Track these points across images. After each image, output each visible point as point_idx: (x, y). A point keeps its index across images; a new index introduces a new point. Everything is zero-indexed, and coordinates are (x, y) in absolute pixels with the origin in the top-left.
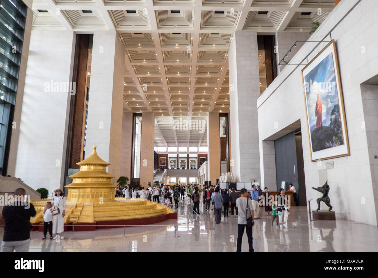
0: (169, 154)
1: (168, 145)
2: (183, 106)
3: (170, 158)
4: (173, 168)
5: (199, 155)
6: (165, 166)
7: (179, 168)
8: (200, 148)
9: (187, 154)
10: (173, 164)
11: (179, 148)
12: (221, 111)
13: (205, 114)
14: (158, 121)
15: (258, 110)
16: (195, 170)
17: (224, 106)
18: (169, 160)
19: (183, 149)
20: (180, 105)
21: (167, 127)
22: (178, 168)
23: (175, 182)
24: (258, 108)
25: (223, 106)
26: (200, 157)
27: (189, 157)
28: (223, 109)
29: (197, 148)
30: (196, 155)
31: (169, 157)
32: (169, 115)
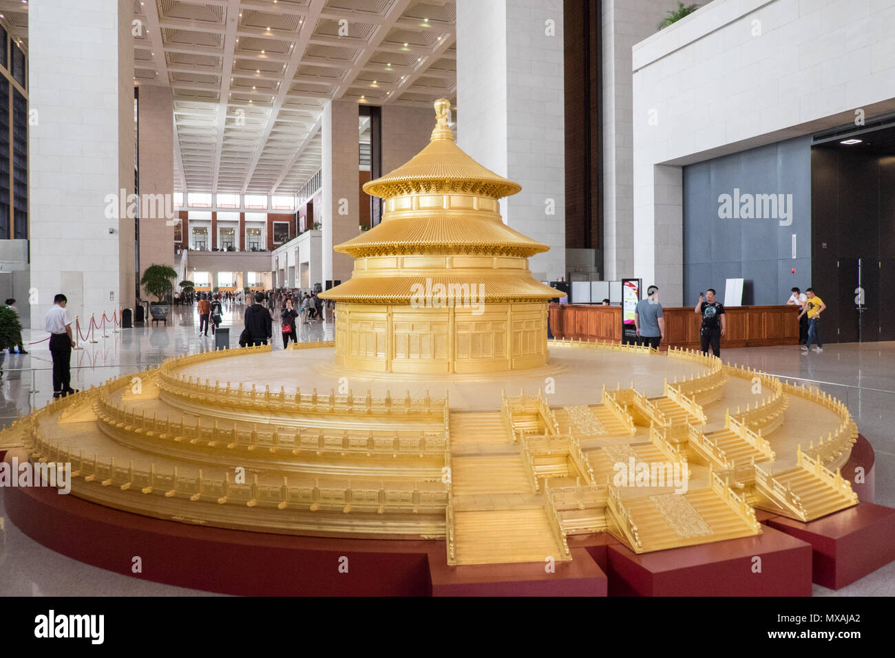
0: (189, 212)
1: (188, 188)
2: (265, 76)
3: (191, 221)
4: (203, 249)
5: (271, 217)
6: (181, 242)
7: (219, 247)
8: (274, 198)
9: (239, 214)
10: (200, 237)
11: (218, 195)
12: (363, 100)
13: (318, 107)
14: (179, 116)
15: (635, 76)
16: (261, 253)
17: (376, 84)
18: (191, 227)
19: (228, 199)
20: (258, 71)
21: (201, 136)
22: (215, 249)
23: (205, 284)
24: (637, 71)
25: (374, 85)
26: (274, 222)
27: (246, 220)
28: (370, 93)
29: (265, 197)
30: (263, 217)
31: (189, 218)
32: (218, 101)
